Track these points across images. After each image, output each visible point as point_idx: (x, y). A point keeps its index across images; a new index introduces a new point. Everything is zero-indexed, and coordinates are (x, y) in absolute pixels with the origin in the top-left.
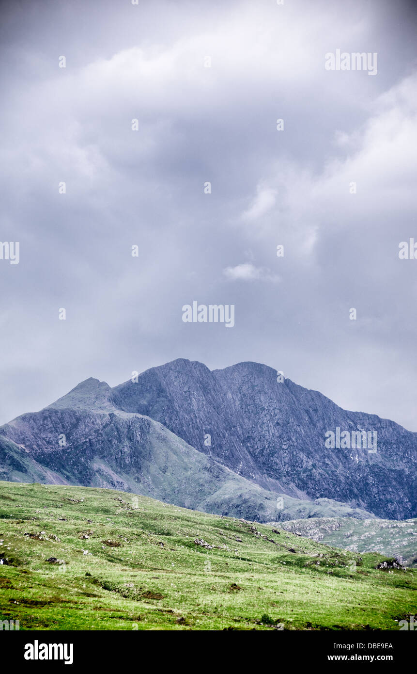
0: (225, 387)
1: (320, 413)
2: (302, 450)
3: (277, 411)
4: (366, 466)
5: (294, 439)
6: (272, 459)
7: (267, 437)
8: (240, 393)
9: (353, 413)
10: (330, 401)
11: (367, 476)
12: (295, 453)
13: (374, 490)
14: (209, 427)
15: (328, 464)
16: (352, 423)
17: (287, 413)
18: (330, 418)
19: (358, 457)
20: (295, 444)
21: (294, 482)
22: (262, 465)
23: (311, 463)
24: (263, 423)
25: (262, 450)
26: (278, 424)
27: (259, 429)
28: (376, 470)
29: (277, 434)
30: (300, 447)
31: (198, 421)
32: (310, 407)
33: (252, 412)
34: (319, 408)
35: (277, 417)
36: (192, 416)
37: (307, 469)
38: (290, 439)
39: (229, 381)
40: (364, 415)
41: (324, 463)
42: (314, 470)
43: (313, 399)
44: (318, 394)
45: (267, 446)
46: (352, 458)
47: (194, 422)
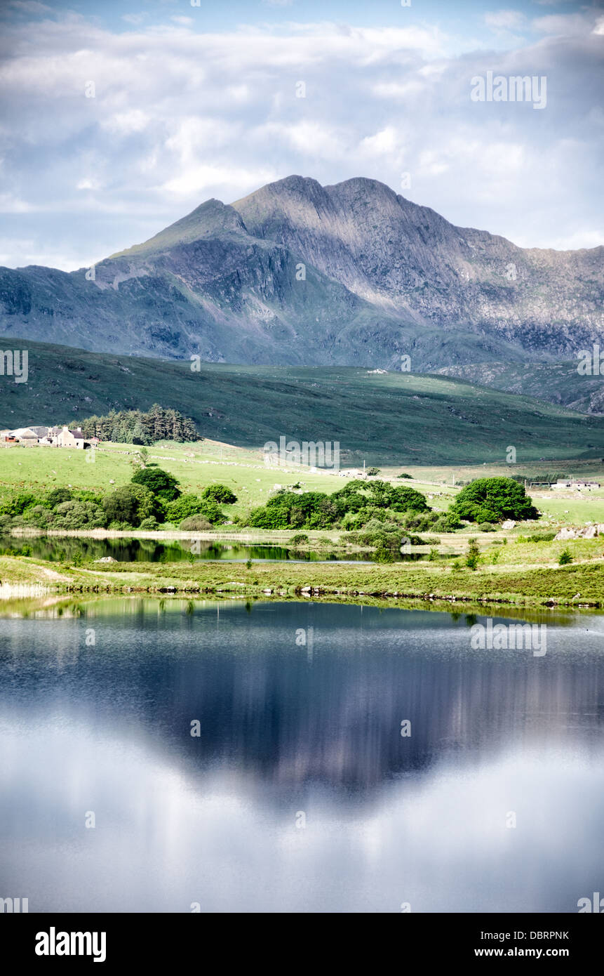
0: (338, 205)
1: (431, 230)
2: (414, 268)
3: (389, 229)
4: (477, 284)
5: (406, 258)
6: (385, 277)
7: (380, 256)
8: (353, 210)
9: (464, 229)
10: (441, 218)
11: (478, 294)
12: (407, 272)
13: (485, 308)
14: (324, 246)
15: (439, 283)
16: (462, 240)
17: (399, 231)
18: (441, 235)
19: (469, 275)
20: (408, 262)
21: (407, 301)
22: (375, 284)
23: (423, 282)
24: (376, 242)
25: (375, 269)
26: (390, 242)
27: (373, 247)
28: (487, 288)
29: (389, 253)
30: (412, 266)
31: (313, 240)
32: (422, 224)
33: (365, 230)
34: (430, 225)
35: (389, 235)
36: (307, 236)
37: (419, 287)
38: (402, 258)
39: (341, 197)
40: (475, 231)
41: (436, 281)
42: (426, 288)
43: (424, 216)
44: (430, 211)
45: (380, 265)
46: (463, 275)
47: (309, 241)
